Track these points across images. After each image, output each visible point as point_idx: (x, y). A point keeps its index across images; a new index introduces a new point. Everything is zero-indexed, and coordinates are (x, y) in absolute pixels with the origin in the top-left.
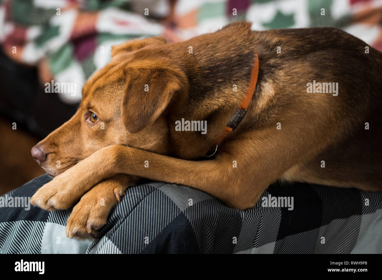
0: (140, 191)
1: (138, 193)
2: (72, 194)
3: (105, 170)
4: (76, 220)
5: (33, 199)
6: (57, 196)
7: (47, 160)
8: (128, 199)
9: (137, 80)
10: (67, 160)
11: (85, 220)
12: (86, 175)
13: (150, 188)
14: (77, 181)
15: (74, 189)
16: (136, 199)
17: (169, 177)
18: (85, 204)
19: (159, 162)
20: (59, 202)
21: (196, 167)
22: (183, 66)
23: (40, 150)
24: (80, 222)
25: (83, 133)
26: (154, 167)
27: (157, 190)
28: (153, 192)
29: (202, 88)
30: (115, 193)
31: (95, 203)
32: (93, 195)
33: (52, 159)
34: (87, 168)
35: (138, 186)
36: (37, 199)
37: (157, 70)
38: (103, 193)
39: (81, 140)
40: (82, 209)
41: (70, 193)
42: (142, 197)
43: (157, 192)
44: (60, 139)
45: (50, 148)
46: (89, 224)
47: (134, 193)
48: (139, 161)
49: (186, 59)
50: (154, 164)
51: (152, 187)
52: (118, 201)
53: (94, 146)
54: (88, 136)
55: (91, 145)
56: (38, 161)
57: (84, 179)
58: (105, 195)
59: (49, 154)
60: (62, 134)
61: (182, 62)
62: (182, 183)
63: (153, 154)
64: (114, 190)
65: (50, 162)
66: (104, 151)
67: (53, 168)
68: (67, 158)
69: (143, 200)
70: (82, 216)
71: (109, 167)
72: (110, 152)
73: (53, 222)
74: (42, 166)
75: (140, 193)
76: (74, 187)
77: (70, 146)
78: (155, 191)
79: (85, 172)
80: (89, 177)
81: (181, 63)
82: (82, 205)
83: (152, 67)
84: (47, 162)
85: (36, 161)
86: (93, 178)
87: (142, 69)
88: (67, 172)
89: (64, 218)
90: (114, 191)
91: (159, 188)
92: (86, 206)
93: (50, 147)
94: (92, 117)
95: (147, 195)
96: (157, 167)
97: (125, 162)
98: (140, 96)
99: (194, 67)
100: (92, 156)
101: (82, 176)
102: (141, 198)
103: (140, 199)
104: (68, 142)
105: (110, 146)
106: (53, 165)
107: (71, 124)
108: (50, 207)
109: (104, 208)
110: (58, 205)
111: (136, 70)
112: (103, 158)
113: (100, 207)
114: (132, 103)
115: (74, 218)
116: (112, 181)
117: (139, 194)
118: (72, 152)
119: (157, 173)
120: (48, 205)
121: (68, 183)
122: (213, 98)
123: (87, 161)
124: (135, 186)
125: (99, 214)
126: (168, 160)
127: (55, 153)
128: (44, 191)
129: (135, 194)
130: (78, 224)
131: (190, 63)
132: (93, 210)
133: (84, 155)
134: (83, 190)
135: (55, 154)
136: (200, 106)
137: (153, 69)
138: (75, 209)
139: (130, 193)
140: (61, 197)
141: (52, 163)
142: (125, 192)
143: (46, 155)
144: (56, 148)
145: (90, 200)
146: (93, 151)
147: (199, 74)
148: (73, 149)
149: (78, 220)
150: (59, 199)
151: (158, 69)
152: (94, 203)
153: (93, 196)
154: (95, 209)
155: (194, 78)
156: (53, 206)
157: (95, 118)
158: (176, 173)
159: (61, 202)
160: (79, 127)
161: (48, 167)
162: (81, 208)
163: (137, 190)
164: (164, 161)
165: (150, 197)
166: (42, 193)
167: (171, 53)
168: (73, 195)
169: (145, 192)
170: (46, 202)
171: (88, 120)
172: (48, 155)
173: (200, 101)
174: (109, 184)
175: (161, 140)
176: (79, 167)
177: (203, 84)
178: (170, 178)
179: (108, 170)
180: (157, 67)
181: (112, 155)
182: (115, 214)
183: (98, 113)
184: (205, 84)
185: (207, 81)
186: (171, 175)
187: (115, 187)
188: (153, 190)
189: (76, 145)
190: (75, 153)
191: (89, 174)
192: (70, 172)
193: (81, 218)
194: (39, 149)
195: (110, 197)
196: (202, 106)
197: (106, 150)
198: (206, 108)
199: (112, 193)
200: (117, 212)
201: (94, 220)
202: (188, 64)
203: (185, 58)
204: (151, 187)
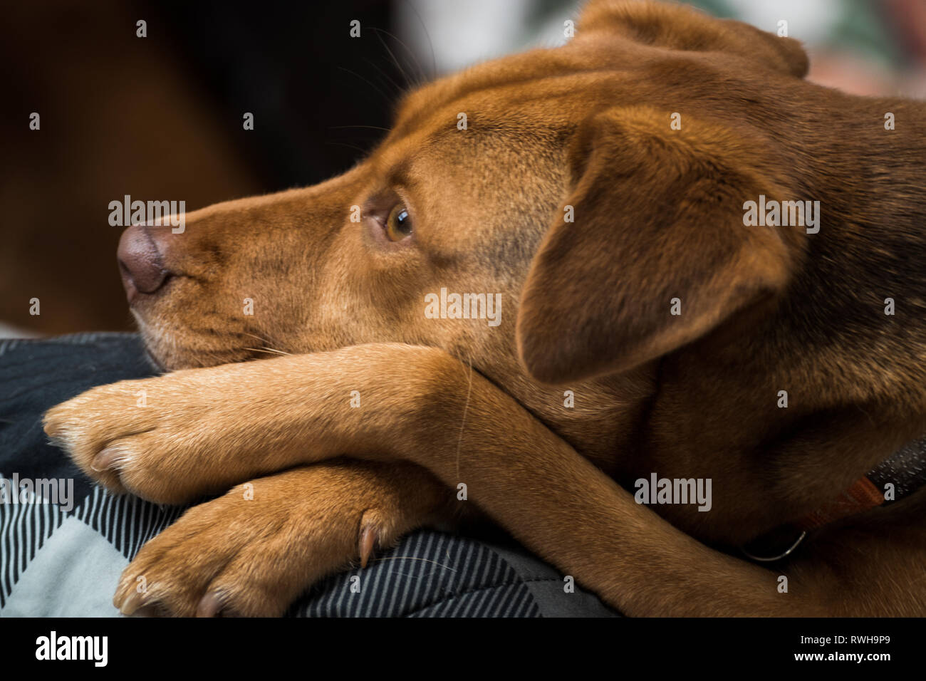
0: (456, 564)
1: (445, 566)
2: (207, 458)
3: (364, 427)
4: (174, 559)
5: (58, 412)
6: (147, 441)
7: (163, 295)
8: (401, 569)
9: (629, 182)
10: (234, 327)
11: (208, 574)
12: (288, 413)
13: (499, 566)
14: (246, 418)
15: (222, 443)
16: (429, 585)
17: (586, 561)
18: (235, 516)
19: (573, 488)
20: (148, 467)
21: (699, 570)
22: (808, 188)
23: (155, 247)
24: (187, 571)
25: (336, 258)
26: (546, 496)
27: (522, 586)
28: (500, 589)
29: (839, 302)
30: (362, 527)
31: (273, 529)
32: (281, 495)
33: (182, 300)
34: (302, 390)
35: (459, 541)
36: (74, 420)
37: (711, 168)
38: (318, 507)
39: (317, 278)
40: (214, 529)
41: (200, 453)
42: (453, 589)
43: (517, 595)
44: (242, 241)
45: (195, 257)
46: (217, 595)
47: (431, 557)
48: (501, 449)
49: (832, 171)
50: (553, 486)
51: (508, 569)
52: (359, 559)
53: (354, 324)
54: (346, 275)
55: (345, 315)
56: (129, 283)
57: (275, 424)
58: (321, 518)
59: (179, 277)
60: (261, 226)
61: (810, 172)
62: (623, 603)
63: (566, 449)
64: (362, 513)
65: (170, 306)
66: (391, 357)
67: (167, 335)
68: (234, 320)
69: (451, 601)
70: (204, 552)
71: (383, 422)
72: (413, 368)
73: (95, 527)
74: (137, 308)
75: (454, 571)
76: (225, 438)
77: (269, 285)
78: (510, 588)
79: (288, 399)
80: (296, 426)
81: (807, 175)
82: (224, 512)
83: (698, 147)
84: (160, 302)
85: (124, 279)
86: (309, 437)
87: (658, 141)
88: (226, 371)
89: (141, 532)
90: (365, 516)
91: (529, 584)
92: (234, 526)
93: (197, 252)
94: (391, 219)
95: (476, 587)
96: (556, 501)
97: (452, 429)
98: (619, 249)
99: (847, 213)
100: (343, 354)
101: (273, 411)
102: (448, 590)
103: (442, 592)
104: (265, 266)
105: (421, 348)
106: (176, 324)
107: (310, 203)
108: (107, 469)
109: (296, 563)
110: (137, 475)
111: (633, 135)
112: (375, 378)
113: (282, 553)
114: (579, 264)
115: (171, 547)
116: (374, 480)
117: (448, 573)
118: (264, 309)
119: (545, 523)
120: (103, 461)
121: (211, 414)
122: (863, 356)
123: (314, 363)
124: (448, 536)
125: (270, 574)
126: (610, 495)
127: (202, 281)
128: (110, 404)
129: (435, 563)
130: (174, 575)
131: (839, 190)
132: (252, 552)
133: (305, 339)
134: (252, 463)
135: (203, 287)
136: (805, 362)
137: (699, 161)
138: (195, 516)
139: (416, 552)
140: (161, 450)
141: (175, 316)
142: (404, 538)
143: (169, 277)
144: (216, 266)
145: (263, 509)
146: (341, 339)
147: (852, 246)
148: (273, 300)
149: (183, 561)
150: (151, 457)
151: (719, 167)
152: (270, 526)
153: (279, 502)
154: (260, 550)
155: (828, 251)
156: (119, 471)
157: (403, 226)
158: (616, 557)
159: (153, 469)
160: (332, 230)
161: (154, 324)
162: (214, 524)
163: (448, 554)
164: (593, 491)
165: (482, 601)
166: (100, 404)
167: (786, 121)
168: (209, 463)
169: (475, 573)
170: (101, 446)
171: (375, 221)
172: (174, 278)
173: (812, 347)
174: (356, 484)
175: (614, 414)
176: (275, 371)
177: (850, 291)
178: (584, 565)
179: (375, 432)
180: (716, 157)
181: (413, 383)
182: (326, 601)
183: (420, 210)
184: (857, 291)
185: (868, 286)
186: (593, 556)
187: (375, 506)
188: (506, 578)
189: (291, 288)
190: (275, 319)
191: (299, 412)
192: (237, 374)
193: (197, 560)
194: (153, 243)
195: (337, 534)
196: (811, 367)
197: (403, 353)
198: (823, 380)
199: (352, 523)
200: (335, 600)
201: (238, 589)
202: (831, 193)
203: (831, 164)
204: (504, 564)
